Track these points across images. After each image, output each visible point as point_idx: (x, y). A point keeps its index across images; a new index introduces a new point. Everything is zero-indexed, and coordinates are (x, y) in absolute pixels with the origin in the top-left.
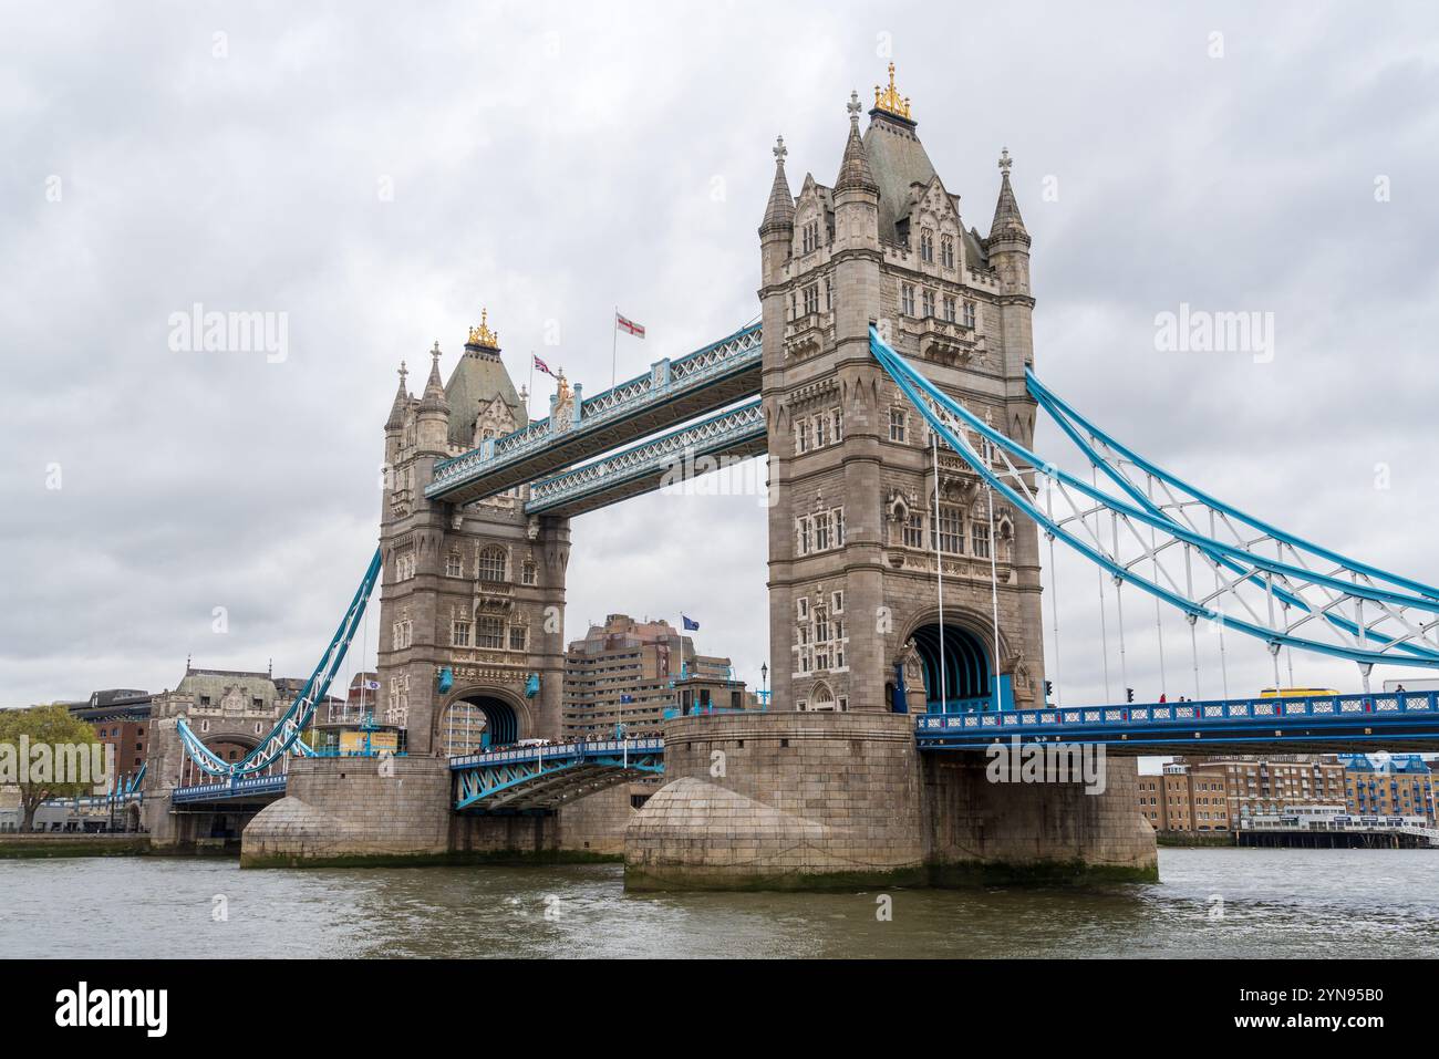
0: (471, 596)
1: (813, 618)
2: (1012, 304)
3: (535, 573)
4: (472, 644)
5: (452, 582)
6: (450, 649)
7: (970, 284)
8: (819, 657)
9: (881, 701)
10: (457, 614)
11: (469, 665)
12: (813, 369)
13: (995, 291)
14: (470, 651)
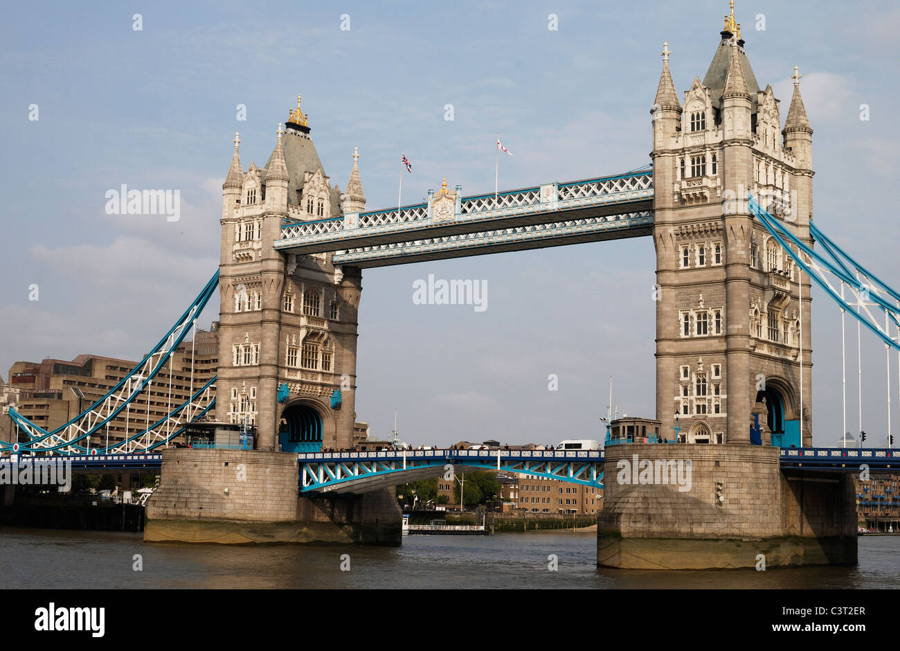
0: (298, 327)
1: (694, 380)
2: (803, 175)
3: (338, 311)
4: (299, 365)
5: (287, 316)
6: (285, 368)
7: (782, 160)
8: (698, 406)
9: (748, 438)
10: (291, 340)
11: (296, 382)
12: (700, 213)
13: (793, 165)
14: (297, 370)
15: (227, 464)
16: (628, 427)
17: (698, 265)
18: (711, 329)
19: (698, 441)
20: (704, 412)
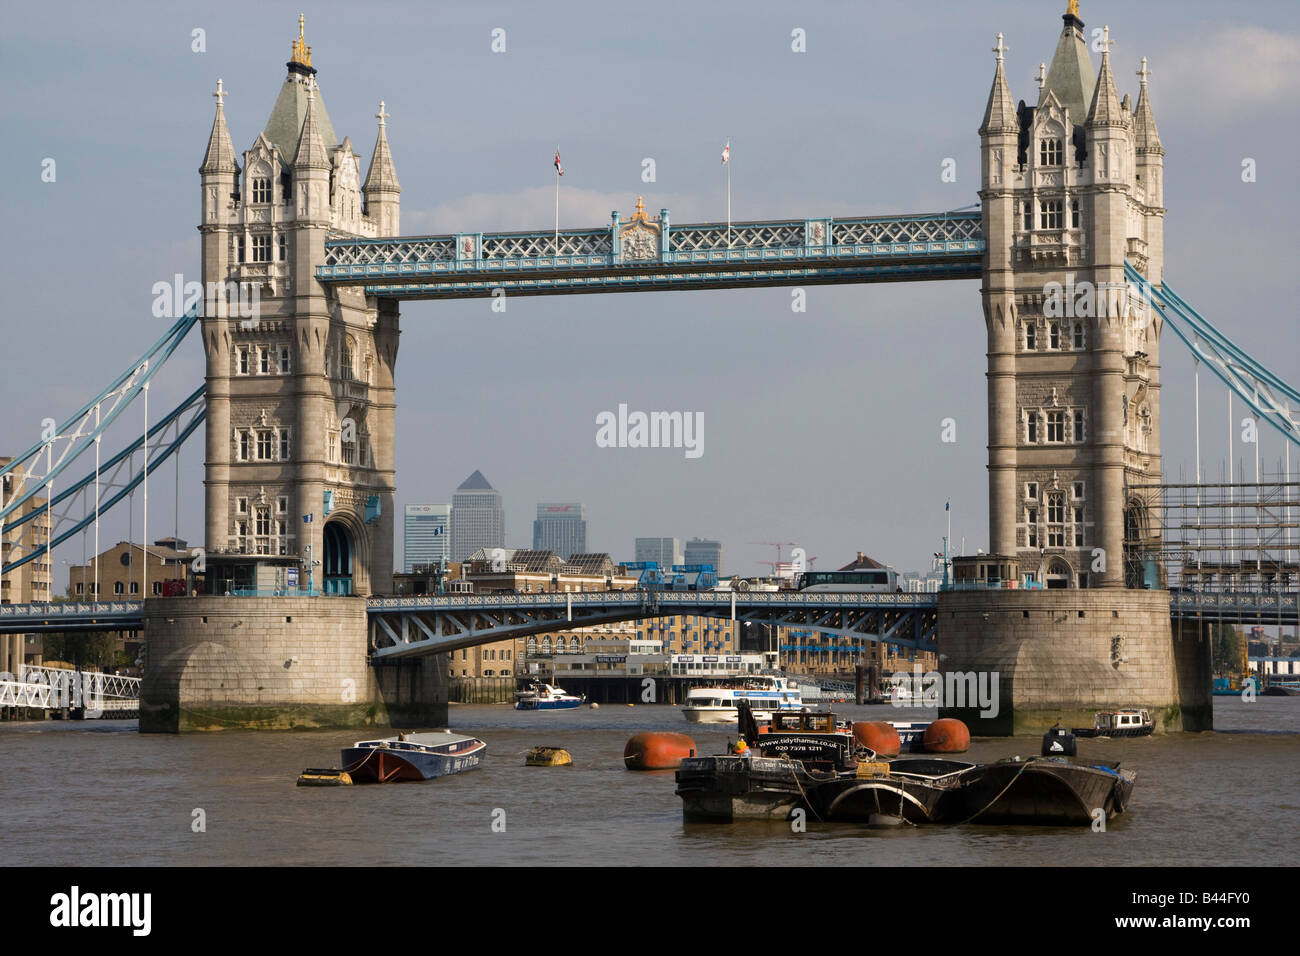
15: (289, 619)
16: (989, 566)
17: (1050, 349)
18: (1068, 435)
20: (1060, 543)
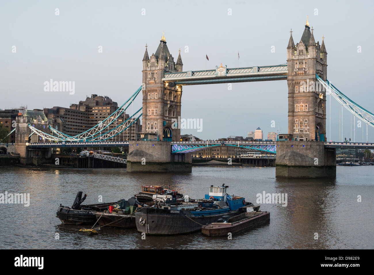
0: (167, 104)
1: (299, 123)
2: (325, 66)
3: (176, 99)
4: (167, 115)
5: (164, 101)
6: (165, 116)
8: (300, 130)
9: (315, 139)
10: (166, 108)
11: (167, 120)
12: (302, 78)
13: (322, 63)
14: (167, 117)
15: (153, 145)
19: (300, 140)
